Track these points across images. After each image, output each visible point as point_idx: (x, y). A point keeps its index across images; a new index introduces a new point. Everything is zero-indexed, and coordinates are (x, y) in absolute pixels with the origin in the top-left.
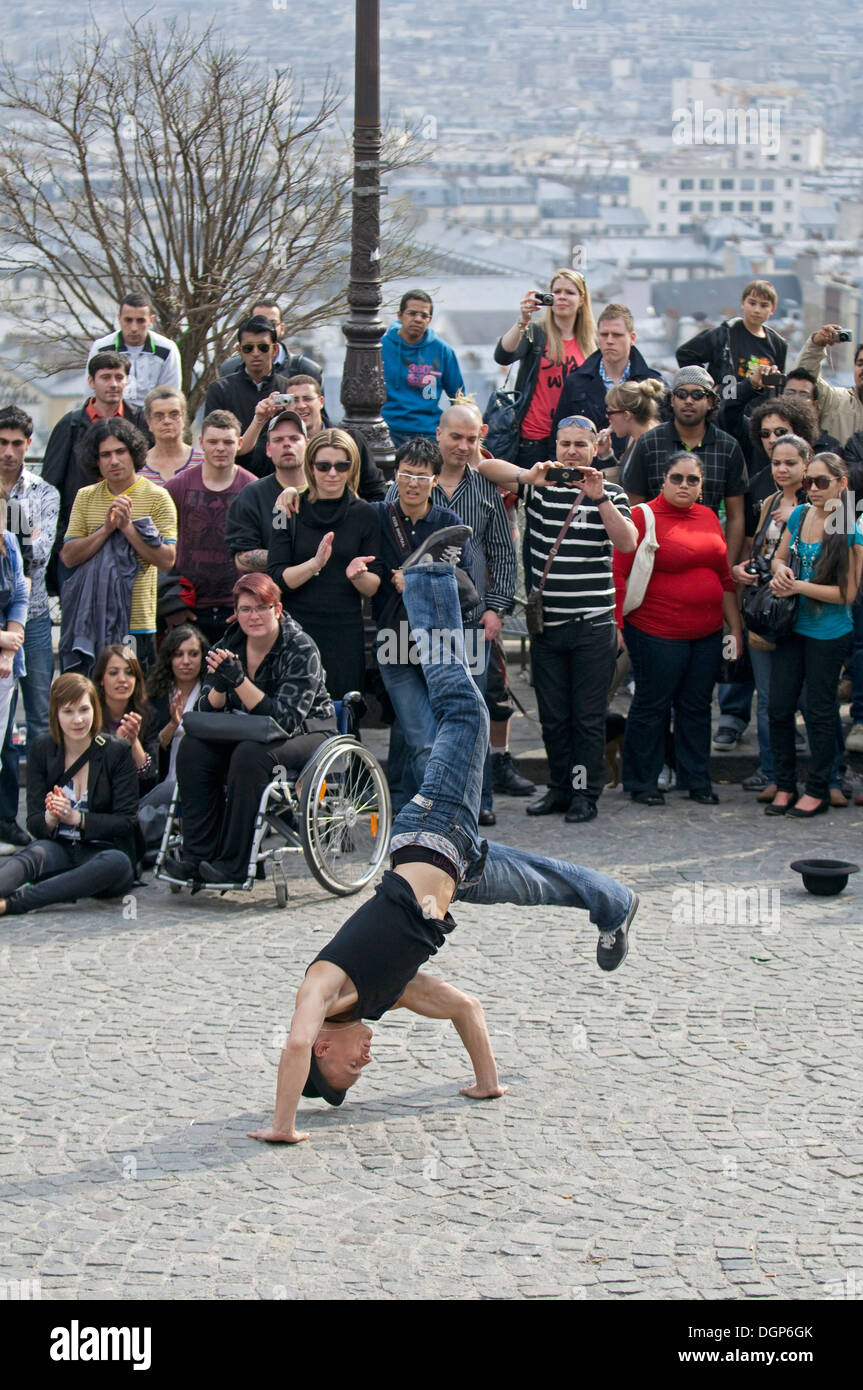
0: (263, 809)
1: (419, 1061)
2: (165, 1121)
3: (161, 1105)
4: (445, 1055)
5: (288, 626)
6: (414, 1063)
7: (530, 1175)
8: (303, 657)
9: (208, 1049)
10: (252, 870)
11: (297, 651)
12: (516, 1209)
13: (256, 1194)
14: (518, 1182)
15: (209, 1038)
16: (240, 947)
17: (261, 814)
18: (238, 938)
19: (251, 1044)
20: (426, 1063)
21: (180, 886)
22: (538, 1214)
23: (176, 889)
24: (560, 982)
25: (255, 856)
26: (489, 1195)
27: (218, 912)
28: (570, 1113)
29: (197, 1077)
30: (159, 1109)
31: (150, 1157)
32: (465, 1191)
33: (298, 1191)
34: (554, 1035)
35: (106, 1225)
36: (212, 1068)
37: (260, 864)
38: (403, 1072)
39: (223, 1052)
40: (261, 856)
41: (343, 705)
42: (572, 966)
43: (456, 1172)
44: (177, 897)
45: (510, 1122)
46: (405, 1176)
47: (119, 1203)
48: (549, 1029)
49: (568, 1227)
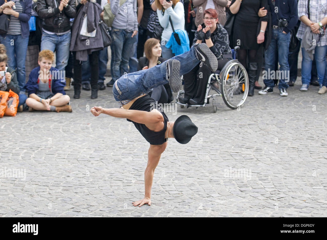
0: (209, 82)
1: (257, 159)
2: (179, 176)
3: (177, 171)
4: (265, 157)
5: (219, 26)
6: (256, 159)
7: (292, 194)
8: (224, 36)
9: (192, 155)
10: (206, 101)
11: (222, 34)
12: (287, 204)
13: (207, 198)
14: (288, 196)
15: (192, 152)
16: (202, 124)
17: (209, 84)
18: (202, 122)
19: (205, 153)
20: (259, 160)
21: (183, 106)
22: (294, 205)
23: (182, 107)
24: (301, 136)
25: (207, 96)
26: (279, 200)
27: (195, 114)
28: (304, 175)
29: (188, 163)
30: (177, 173)
31: (174, 187)
32: (271, 198)
33: (220, 198)
34: (299, 152)
35: (161, 208)
36: (193, 160)
37: (208, 99)
38: (252, 162)
39: (197, 156)
40: (209, 97)
41: (234, 51)
42: (304, 131)
43: (268, 192)
44: (183, 109)
45: (285, 178)
46: (253, 194)
47: (165, 201)
48: (297, 150)
49: (303, 210)
